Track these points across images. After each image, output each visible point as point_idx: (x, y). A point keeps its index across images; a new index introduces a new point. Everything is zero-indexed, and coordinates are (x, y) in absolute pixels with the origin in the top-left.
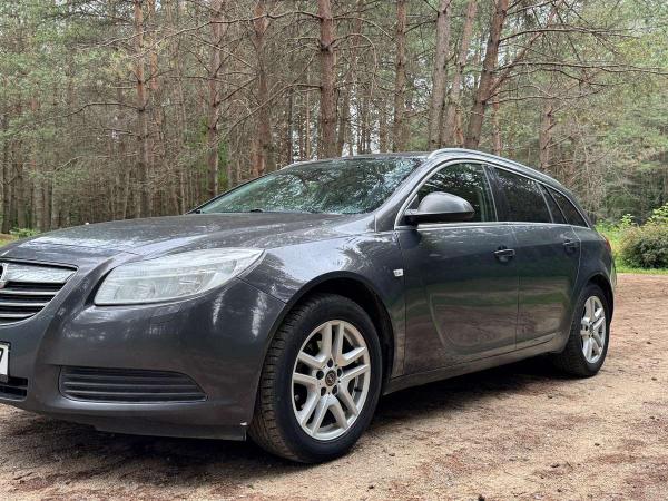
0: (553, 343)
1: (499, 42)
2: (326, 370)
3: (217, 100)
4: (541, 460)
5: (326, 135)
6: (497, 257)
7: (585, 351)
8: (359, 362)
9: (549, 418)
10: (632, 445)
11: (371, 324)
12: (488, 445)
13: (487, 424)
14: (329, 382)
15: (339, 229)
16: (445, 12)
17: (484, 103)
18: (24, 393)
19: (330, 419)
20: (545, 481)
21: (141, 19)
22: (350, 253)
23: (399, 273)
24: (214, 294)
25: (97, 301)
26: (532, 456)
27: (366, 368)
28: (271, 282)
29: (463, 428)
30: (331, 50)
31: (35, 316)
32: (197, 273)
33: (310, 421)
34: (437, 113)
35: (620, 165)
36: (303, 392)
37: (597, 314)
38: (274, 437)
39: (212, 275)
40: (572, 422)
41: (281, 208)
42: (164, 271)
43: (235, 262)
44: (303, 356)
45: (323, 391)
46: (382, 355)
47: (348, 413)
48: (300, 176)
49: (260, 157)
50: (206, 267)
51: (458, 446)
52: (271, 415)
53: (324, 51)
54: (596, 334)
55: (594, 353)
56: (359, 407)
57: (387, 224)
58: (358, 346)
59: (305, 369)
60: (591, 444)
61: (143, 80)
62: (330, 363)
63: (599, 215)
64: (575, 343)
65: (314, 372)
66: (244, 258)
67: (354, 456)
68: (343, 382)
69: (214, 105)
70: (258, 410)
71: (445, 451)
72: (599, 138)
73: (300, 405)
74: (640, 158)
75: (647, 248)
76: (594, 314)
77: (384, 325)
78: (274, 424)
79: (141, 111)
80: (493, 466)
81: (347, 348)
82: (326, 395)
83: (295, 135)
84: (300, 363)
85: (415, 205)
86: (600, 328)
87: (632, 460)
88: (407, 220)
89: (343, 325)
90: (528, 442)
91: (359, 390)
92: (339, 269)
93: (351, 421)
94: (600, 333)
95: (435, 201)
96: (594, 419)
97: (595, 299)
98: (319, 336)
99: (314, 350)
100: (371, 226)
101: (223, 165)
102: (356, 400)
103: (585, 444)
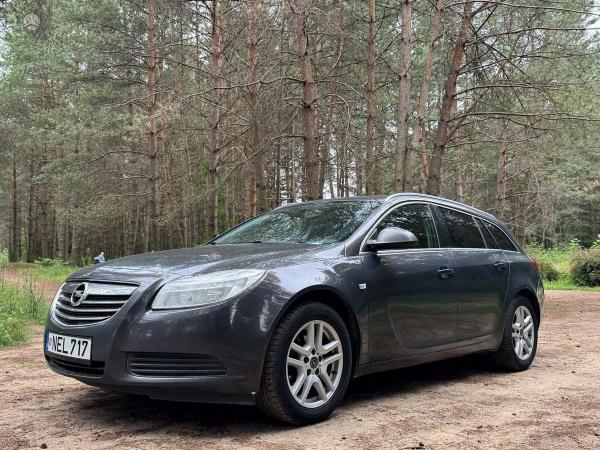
0: (488, 343)
1: (454, 96)
2: (311, 356)
3: (217, 147)
4: (469, 424)
5: (309, 175)
6: (439, 275)
7: (517, 350)
8: (335, 352)
9: (483, 398)
10: (540, 415)
11: (343, 324)
12: (432, 414)
13: (433, 402)
14: (313, 366)
15: (319, 255)
16: (405, 76)
17: (442, 147)
18: (101, 373)
19: (313, 394)
20: (470, 436)
21: (153, 82)
22: (327, 272)
23: (363, 286)
24: (231, 301)
25: (154, 307)
26: (464, 422)
27: (340, 356)
28: (271, 293)
29: (414, 404)
30: (312, 106)
31: (110, 318)
32: (221, 286)
33: (300, 393)
34: (400, 158)
35: (567, 195)
36: (294, 372)
37: (526, 320)
38: (275, 404)
39: (230, 289)
40: (499, 401)
41: (274, 241)
42: (198, 286)
43: (246, 279)
44: (294, 346)
45: (309, 372)
46: (352, 347)
47: (327, 389)
48: (290, 214)
49: (253, 193)
50: (226, 282)
51: (409, 415)
52: (272, 387)
53: (307, 108)
54: (526, 336)
55: (525, 352)
56: (335, 385)
57: (353, 251)
58: (333, 339)
59: (295, 355)
60: (510, 414)
61: (155, 131)
62: (313, 352)
63: (554, 240)
64: (508, 343)
65: (303, 358)
66: (252, 276)
67: (332, 420)
68: (323, 366)
69: (215, 152)
70: (263, 385)
71: (399, 418)
72: (551, 172)
73: (293, 382)
74: (585, 189)
75: (592, 269)
76: (523, 320)
77: (353, 324)
78: (274, 394)
79: (153, 157)
80: (433, 427)
81: (326, 341)
82: (311, 375)
83: (283, 173)
84: (292, 350)
85: (375, 237)
86: (530, 331)
87: (538, 424)
88: (368, 248)
89: (322, 324)
90: (462, 413)
91: (335, 373)
92: (320, 283)
93: (329, 395)
94: (529, 335)
95: (389, 234)
96: (517, 399)
97: (523, 308)
98: (305, 332)
99: (302, 342)
100: (343, 253)
101: (222, 201)
102: (333, 380)
103: (505, 414)
